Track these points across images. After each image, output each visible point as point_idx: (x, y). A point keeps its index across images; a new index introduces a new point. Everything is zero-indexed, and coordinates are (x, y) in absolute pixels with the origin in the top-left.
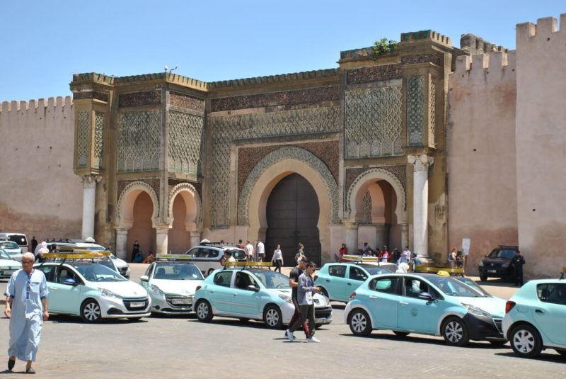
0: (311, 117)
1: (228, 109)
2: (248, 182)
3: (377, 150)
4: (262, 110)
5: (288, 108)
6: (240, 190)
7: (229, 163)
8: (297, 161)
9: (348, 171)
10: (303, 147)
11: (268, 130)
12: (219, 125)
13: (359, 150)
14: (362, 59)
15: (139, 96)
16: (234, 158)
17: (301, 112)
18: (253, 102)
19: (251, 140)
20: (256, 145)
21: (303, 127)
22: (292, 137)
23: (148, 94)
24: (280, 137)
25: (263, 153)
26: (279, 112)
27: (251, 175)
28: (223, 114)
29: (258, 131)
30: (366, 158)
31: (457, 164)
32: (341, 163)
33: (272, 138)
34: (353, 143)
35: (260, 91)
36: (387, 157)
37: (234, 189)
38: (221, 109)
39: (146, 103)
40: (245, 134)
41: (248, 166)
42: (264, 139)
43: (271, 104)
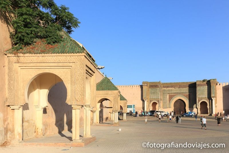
2: (171, 101)
4: (174, 88)
5: (179, 88)
6: (169, 102)
8: (181, 97)
9: (198, 100)
10: (182, 95)
11: (175, 92)
12: (164, 90)
13: (200, 97)
15: (154, 85)
16: (168, 96)
17: (182, 89)
18: (172, 87)
19: (172, 93)
20: (172, 94)
21: (182, 92)
22: (180, 93)
23: (156, 85)
24: (178, 93)
25: (174, 96)
26: (177, 89)
28: (166, 88)
29: (172, 92)
30: (202, 98)
31: (218, 99)
32: (197, 98)
33: (176, 93)
34: (199, 95)
35: (173, 85)
37: (168, 102)
38: (165, 87)
39: (156, 87)
40: (170, 92)
41: (171, 98)
42: (174, 93)
43: (176, 87)
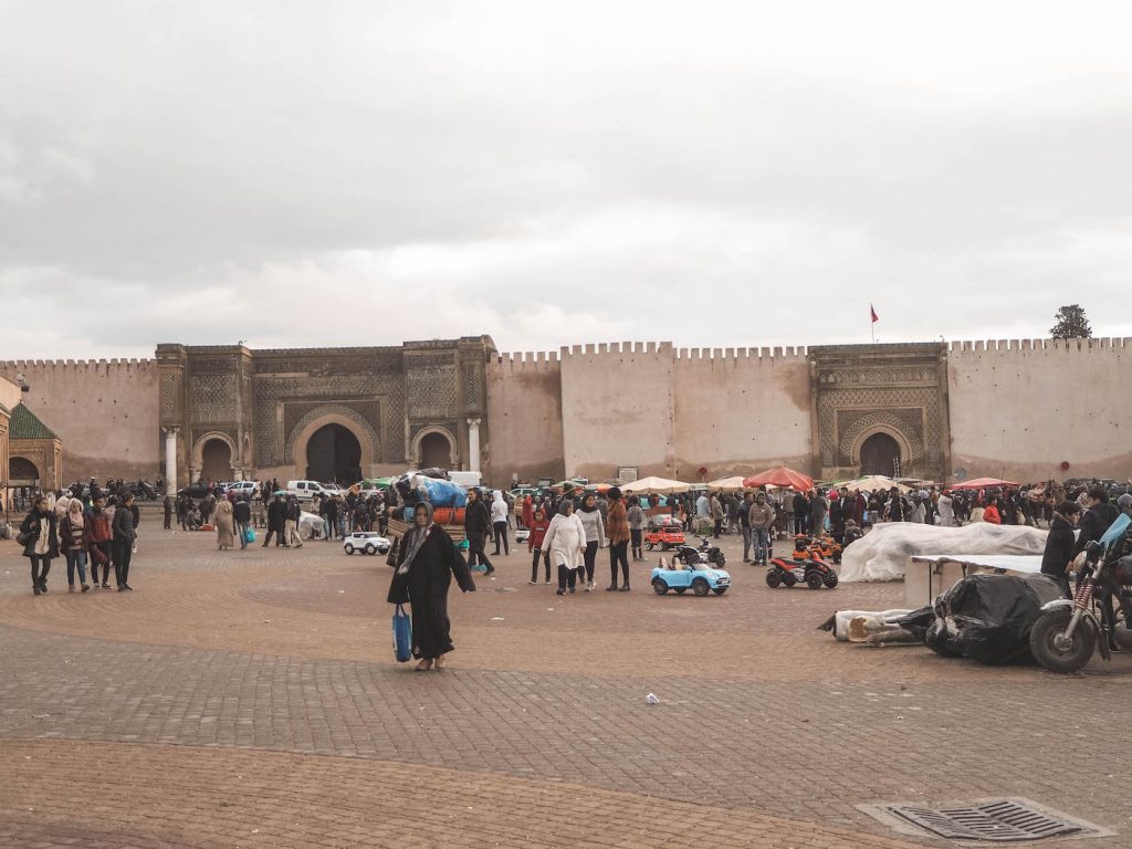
0: (352, 384)
1: (273, 372)
2: (295, 432)
3: (434, 413)
4: (306, 374)
5: (330, 374)
6: (287, 438)
7: (275, 416)
8: (340, 416)
9: (412, 427)
10: (345, 405)
11: (311, 391)
12: (263, 384)
13: (420, 413)
14: (422, 349)
16: (280, 412)
17: (342, 378)
18: (297, 367)
19: (297, 398)
20: (299, 402)
21: (344, 390)
22: (335, 397)
23: (223, 362)
24: (325, 397)
25: (307, 409)
26: (322, 377)
27: (297, 426)
28: (268, 375)
29: (301, 391)
30: (425, 418)
31: (493, 423)
32: (407, 421)
33: (316, 397)
34: (415, 407)
35: (303, 360)
36: (442, 418)
37: (281, 437)
38: (265, 371)
40: (291, 392)
41: (293, 419)
42: (309, 397)
43: (315, 370)
